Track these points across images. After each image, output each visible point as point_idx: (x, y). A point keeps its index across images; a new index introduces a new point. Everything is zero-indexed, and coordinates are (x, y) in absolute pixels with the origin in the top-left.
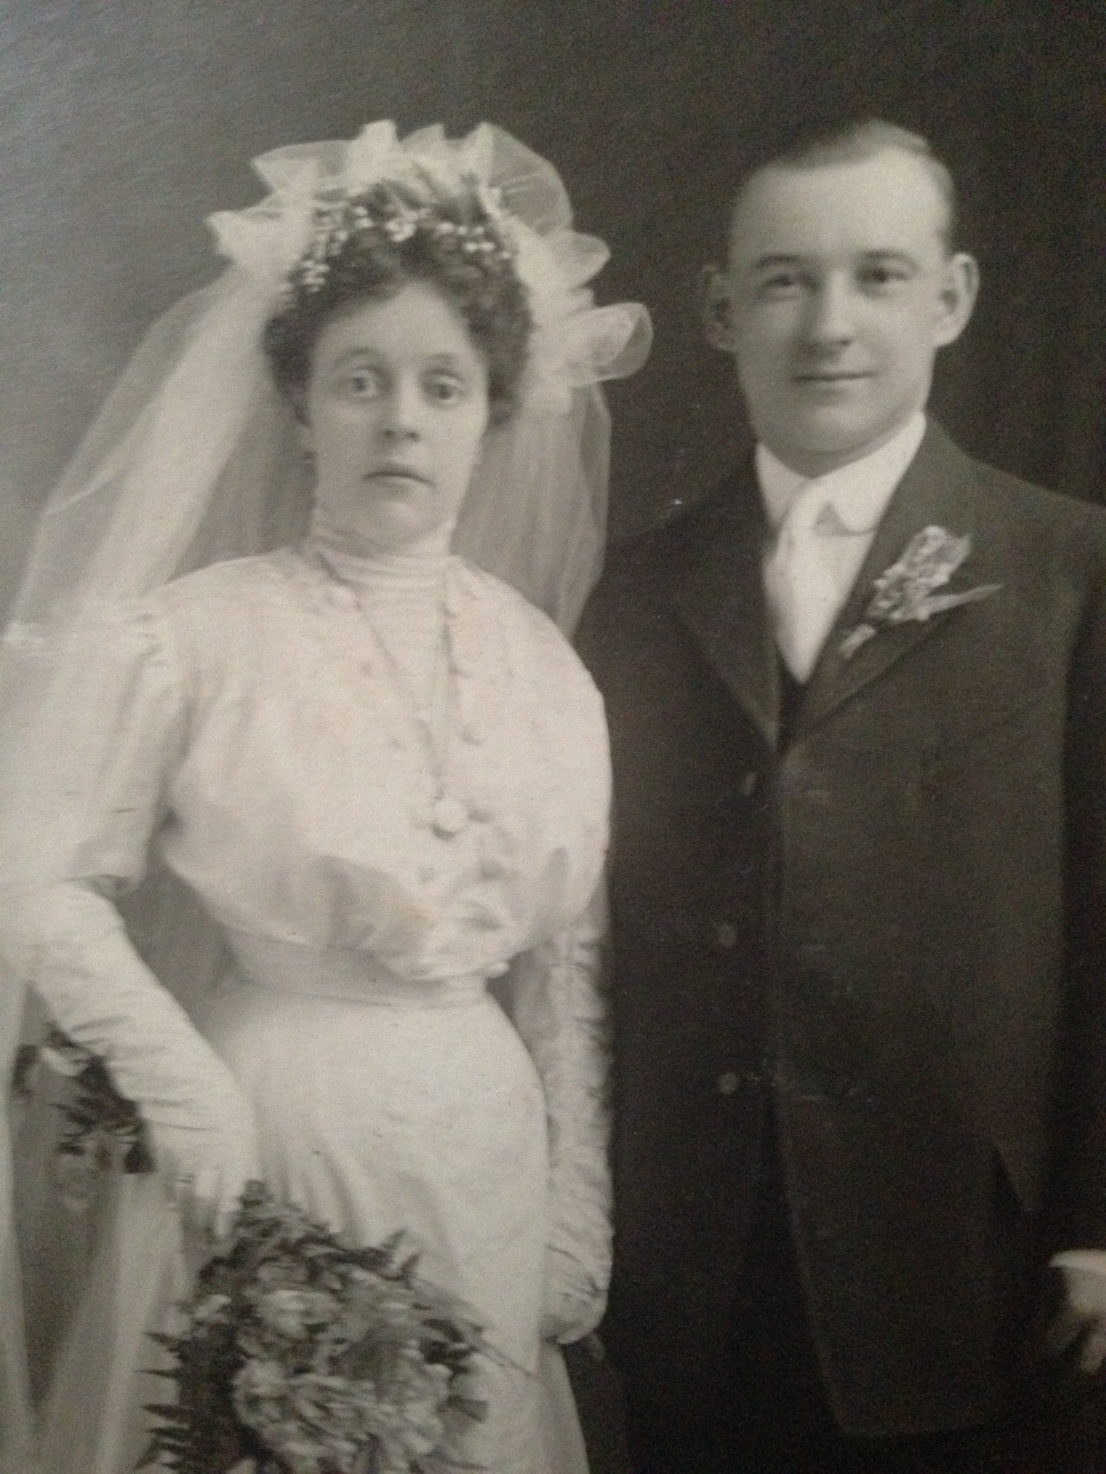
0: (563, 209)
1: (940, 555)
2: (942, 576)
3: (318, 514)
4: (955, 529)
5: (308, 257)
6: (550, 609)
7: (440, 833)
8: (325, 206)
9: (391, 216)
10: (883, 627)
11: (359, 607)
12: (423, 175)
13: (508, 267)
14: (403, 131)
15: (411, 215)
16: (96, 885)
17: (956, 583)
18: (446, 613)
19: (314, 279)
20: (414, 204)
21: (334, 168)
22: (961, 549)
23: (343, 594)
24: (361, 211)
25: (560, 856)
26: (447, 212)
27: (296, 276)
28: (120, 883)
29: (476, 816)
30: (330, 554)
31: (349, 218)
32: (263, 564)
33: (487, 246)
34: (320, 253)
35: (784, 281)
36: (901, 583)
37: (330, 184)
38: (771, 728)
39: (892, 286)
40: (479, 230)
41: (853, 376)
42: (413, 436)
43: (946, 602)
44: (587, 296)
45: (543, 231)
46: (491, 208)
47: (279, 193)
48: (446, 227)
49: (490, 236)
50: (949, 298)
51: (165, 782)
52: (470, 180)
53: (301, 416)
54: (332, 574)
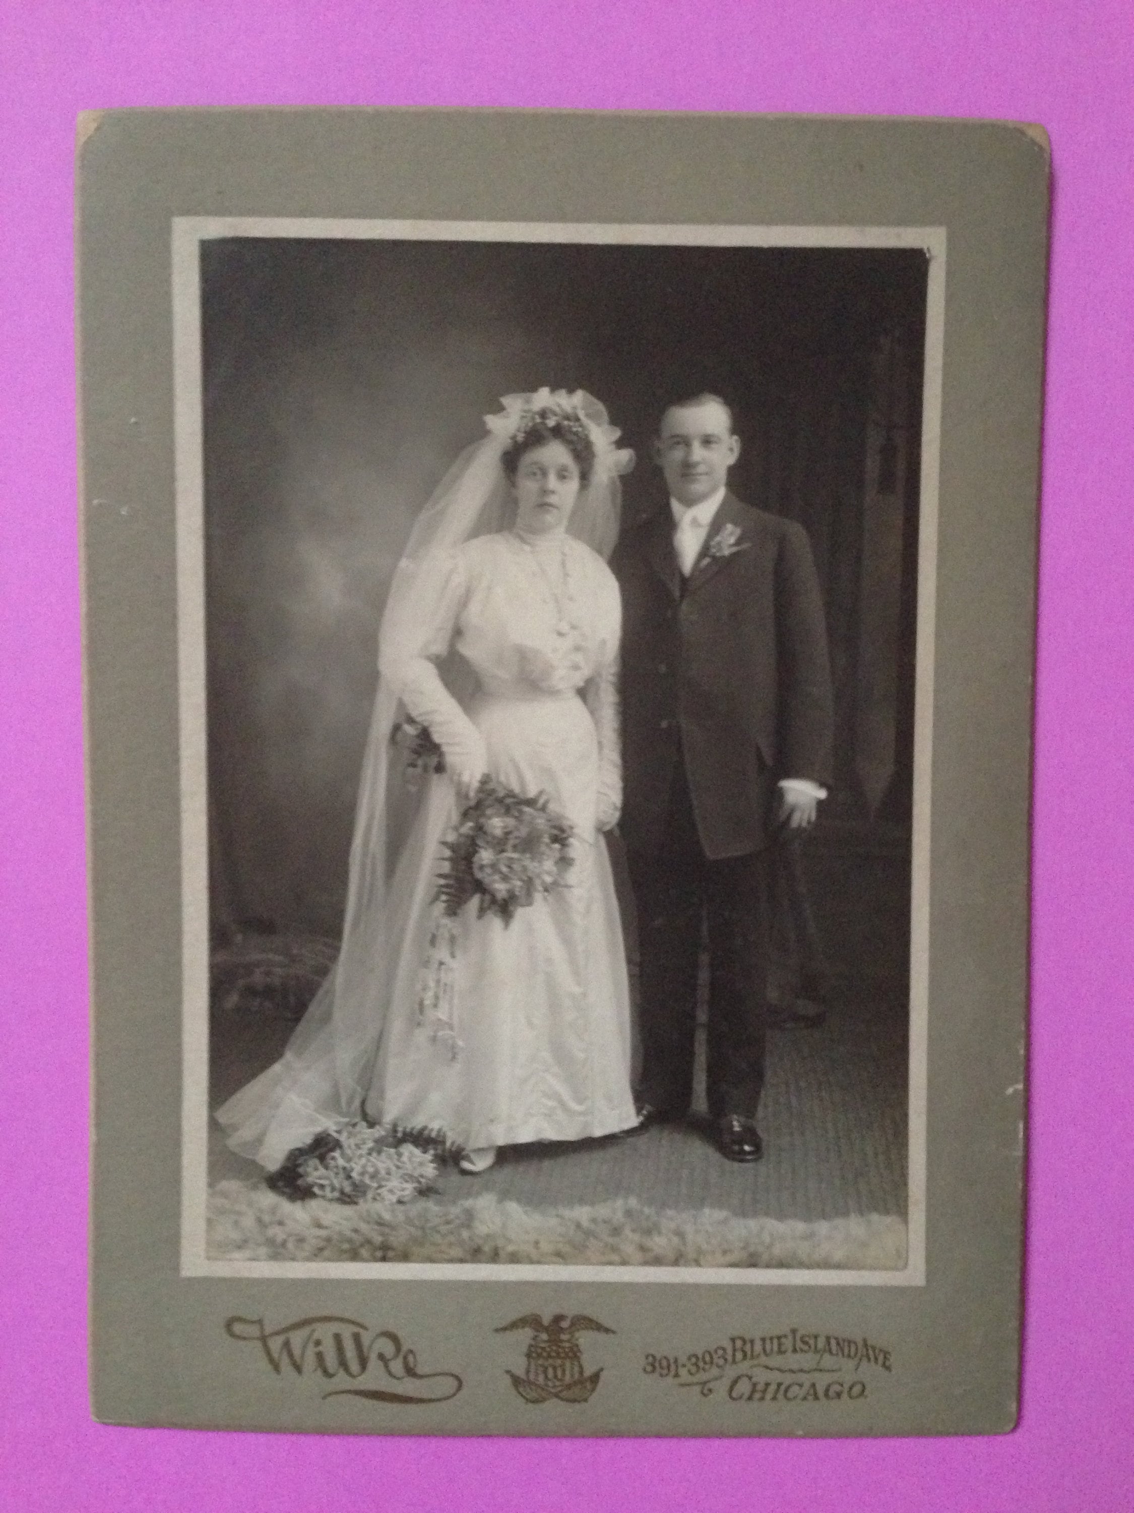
0: (605, 416)
1: (731, 534)
2: (732, 540)
3: (519, 520)
4: (735, 524)
5: (518, 431)
6: (600, 552)
7: (560, 634)
8: (525, 414)
9: (549, 418)
10: (714, 558)
11: (532, 552)
12: (559, 405)
13: (587, 436)
14: (553, 390)
15: (555, 418)
16: (429, 658)
17: (738, 543)
18: (564, 554)
19: (520, 437)
20: (556, 415)
21: (528, 401)
22: (738, 531)
23: (527, 548)
24: (537, 417)
25: (604, 642)
26: (567, 418)
27: (514, 438)
28: (438, 657)
29: (574, 627)
30: (521, 533)
31: (533, 419)
32: (497, 537)
33: (580, 429)
34: (523, 430)
35: (678, 443)
36: (719, 543)
37: (526, 407)
38: (677, 594)
39: (713, 446)
40: (577, 424)
41: (701, 474)
42: (553, 492)
43: (734, 549)
44: (613, 446)
45: (599, 425)
46: (581, 414)
47: (509, 410)
48: (566, 423)
49: (581, 426)
50: (731, 450)
51: (457, 617)
52: (575, 408)
53: (513, 484)
54: (523, 540)
